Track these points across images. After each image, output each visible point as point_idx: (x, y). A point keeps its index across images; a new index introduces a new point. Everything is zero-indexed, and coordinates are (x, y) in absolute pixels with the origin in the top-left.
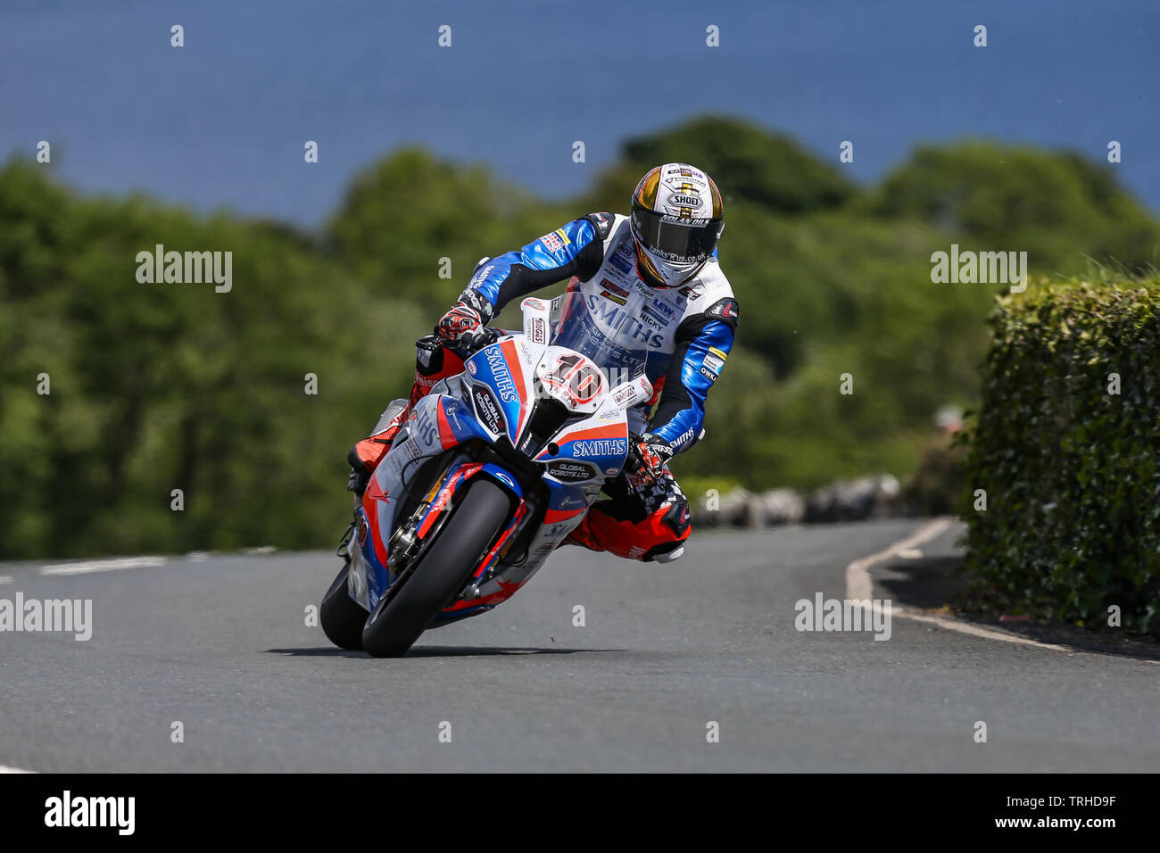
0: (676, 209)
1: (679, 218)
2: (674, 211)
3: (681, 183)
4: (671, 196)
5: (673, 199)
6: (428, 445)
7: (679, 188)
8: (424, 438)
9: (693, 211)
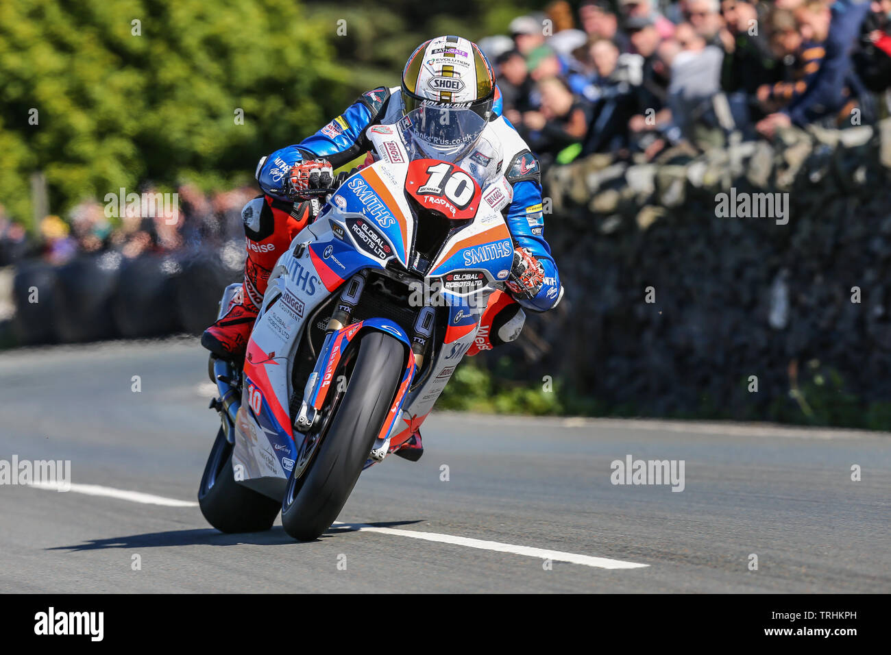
0: (435, 93)
1: (439, 103)
2: (435, 94)
3: (441, 65)
4: (430, 80)
5: (433, 83)
6: (311, 294)
7: (439, 72)
8: (303, 288)
9: (453, 95)
